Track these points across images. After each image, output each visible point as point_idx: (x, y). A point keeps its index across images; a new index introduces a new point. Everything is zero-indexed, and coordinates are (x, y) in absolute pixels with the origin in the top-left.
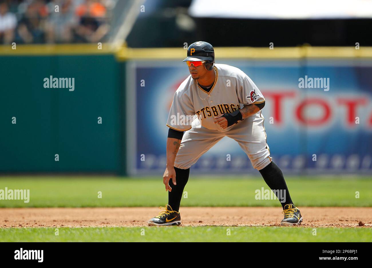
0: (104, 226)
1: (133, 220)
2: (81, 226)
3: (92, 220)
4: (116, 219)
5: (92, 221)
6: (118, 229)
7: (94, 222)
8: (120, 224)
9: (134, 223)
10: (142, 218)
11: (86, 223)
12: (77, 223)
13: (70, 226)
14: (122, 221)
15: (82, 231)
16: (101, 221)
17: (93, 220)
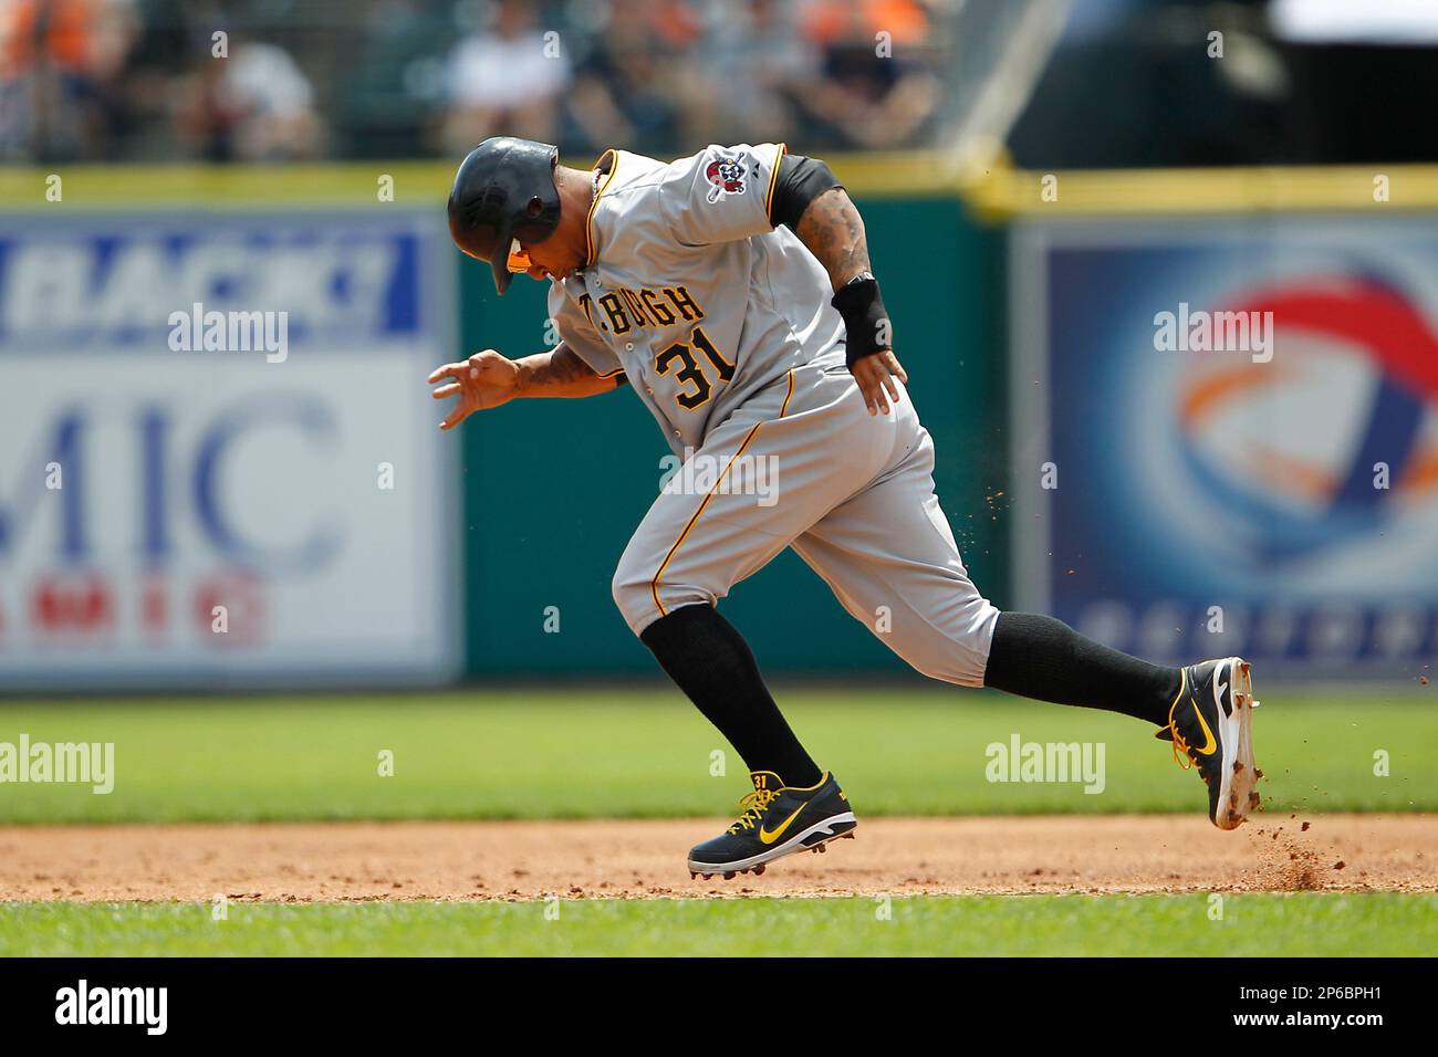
0: (916, 893)
1: (1033, 868)
2: (822, 894)
3: (866, 868)
4: (963, 867)
5: (866, 873)
6: (969, 904)
7: (877, 875)
8: (979, 885)
9: (1036, 879)
10: (1071, 861)
11: (840, 882)
12: (807, 881)
13: (776, 894)
14: (990, 873)
15: (825, 914)
16: (903, 872)
17: (872, 869)
